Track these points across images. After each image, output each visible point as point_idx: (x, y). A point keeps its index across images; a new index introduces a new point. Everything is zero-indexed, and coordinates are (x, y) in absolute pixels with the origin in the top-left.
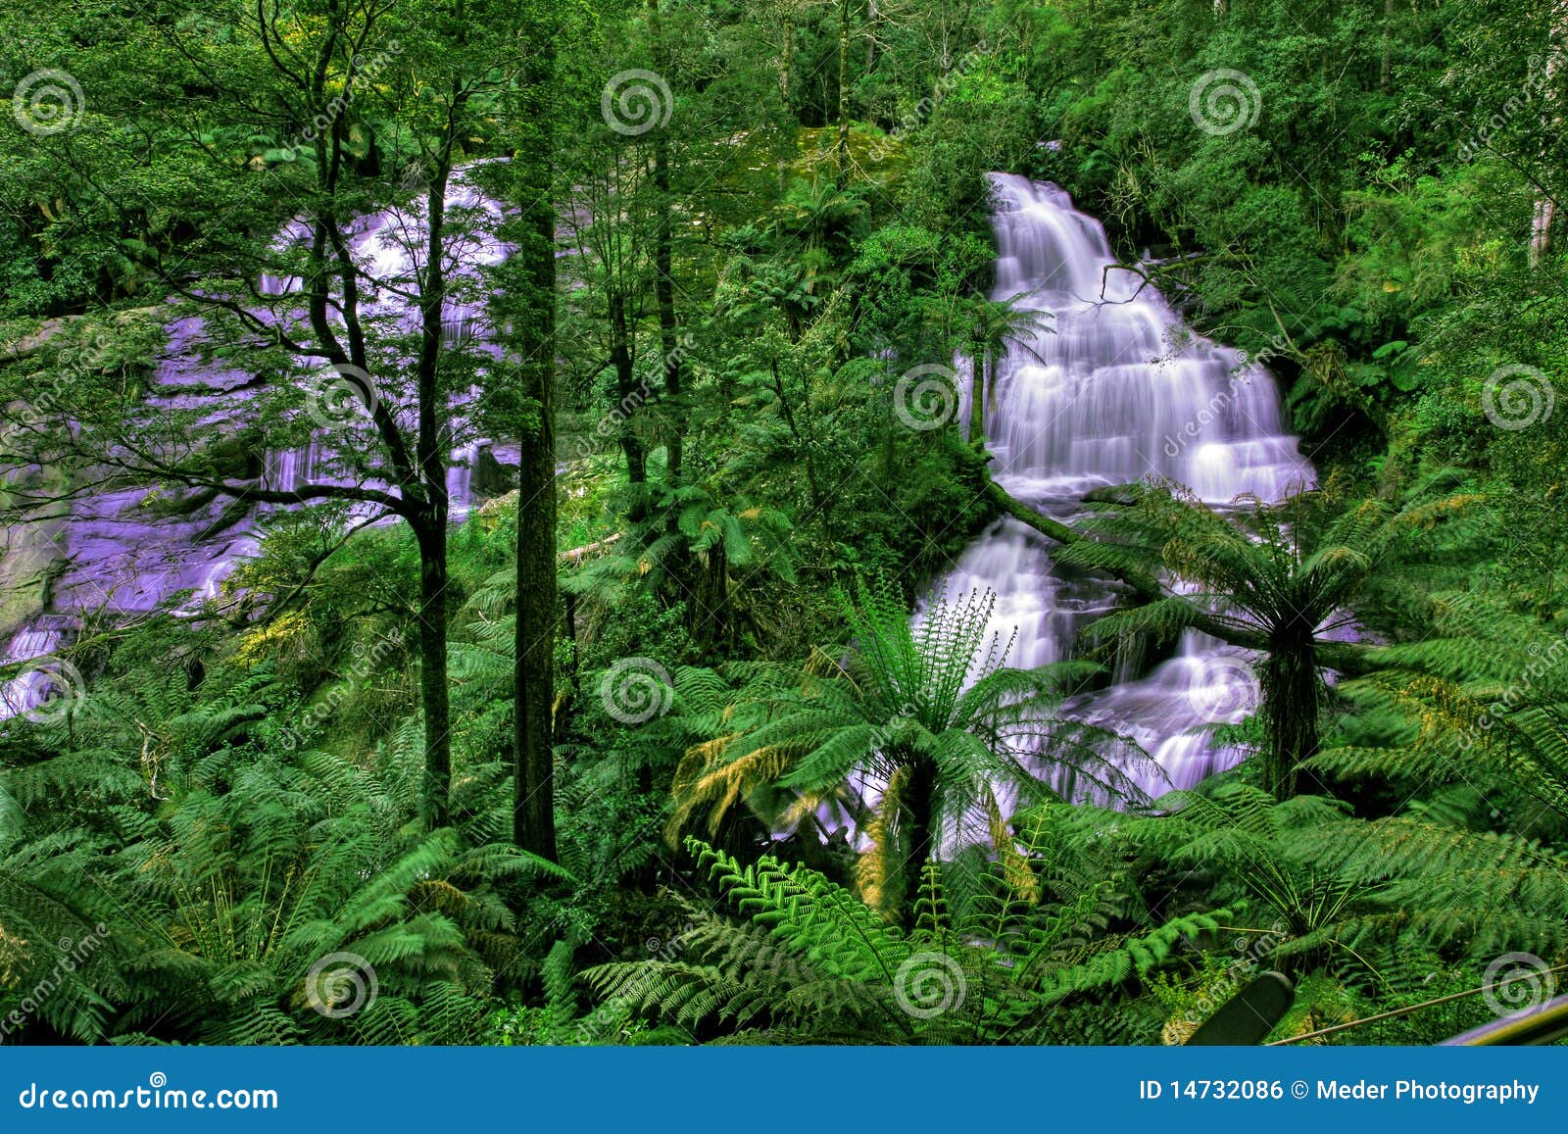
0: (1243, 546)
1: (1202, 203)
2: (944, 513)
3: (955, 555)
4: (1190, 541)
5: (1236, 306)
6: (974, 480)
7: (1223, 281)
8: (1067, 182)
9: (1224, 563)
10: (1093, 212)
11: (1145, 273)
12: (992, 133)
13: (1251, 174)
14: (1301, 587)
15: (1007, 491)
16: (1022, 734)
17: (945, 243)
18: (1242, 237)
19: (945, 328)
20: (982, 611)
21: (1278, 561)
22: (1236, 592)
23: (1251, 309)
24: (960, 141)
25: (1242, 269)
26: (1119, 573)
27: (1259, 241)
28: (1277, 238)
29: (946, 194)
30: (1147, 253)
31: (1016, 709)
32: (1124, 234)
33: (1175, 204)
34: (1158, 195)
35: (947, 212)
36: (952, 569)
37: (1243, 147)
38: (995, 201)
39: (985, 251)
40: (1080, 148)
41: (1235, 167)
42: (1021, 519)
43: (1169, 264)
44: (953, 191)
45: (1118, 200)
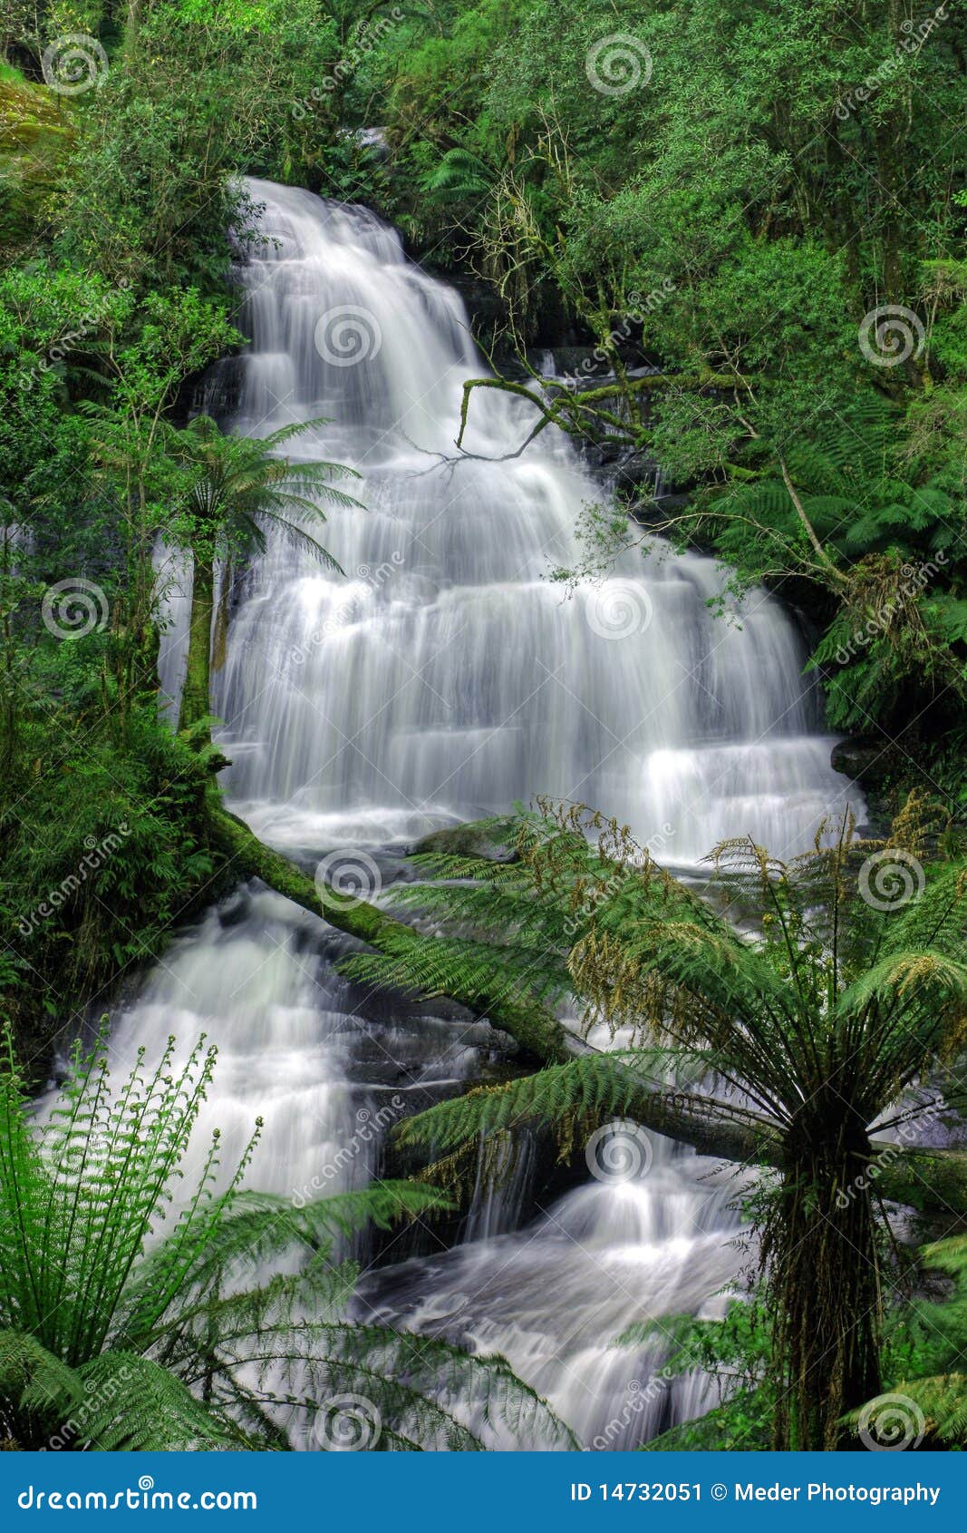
0: (731, 948)
1: (658, 267)
2: (122, 876)
3: (144, 966)
4: (625, 938)
5: (719, 472)
6: (186, 808)
7: (696, 424)
8: (397, 210)
9: (691, 985)
10: (445, 273)
11: (545, 402)
12: (245, 92)
13: (752, 216)
14: (845, 1038)
15: (257, 834)
16: (268, 1358)
17: (139, 313)
18: (732, 337)
19: (134, 488)
20: (188, 1087)
21: (801, 982)
22: (717, 1045)
23: (750, 482)
24: (181, 104)
25: (730, 401)
26: (480, 1006)
27: (762, 351)
28: (799, 345)
29: (147, 212)
30: (549, 364)
31: (256, 1302)
32: (504, 321)
33: (604, 266)
34: (573, 246)
35: (148, 249)
36: (133, 997)
37: (739, 160)
38: (250, 236)
39: (219, 327)
40: (424, 145)
41: (723, 203)
42: (284, 891)
43: (590, 388)
44: (161, 207)
45: (496, 249)
